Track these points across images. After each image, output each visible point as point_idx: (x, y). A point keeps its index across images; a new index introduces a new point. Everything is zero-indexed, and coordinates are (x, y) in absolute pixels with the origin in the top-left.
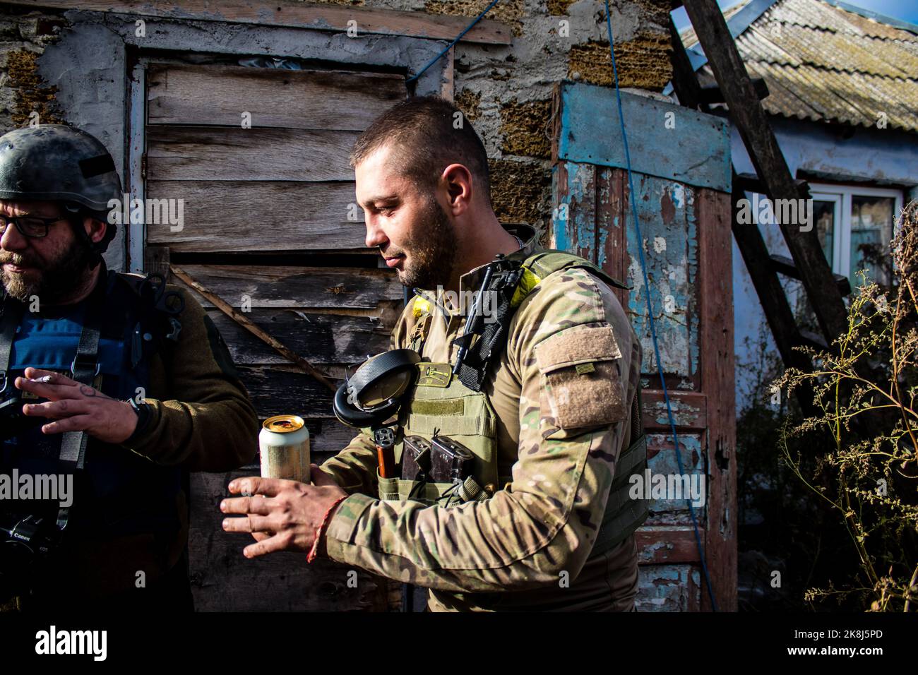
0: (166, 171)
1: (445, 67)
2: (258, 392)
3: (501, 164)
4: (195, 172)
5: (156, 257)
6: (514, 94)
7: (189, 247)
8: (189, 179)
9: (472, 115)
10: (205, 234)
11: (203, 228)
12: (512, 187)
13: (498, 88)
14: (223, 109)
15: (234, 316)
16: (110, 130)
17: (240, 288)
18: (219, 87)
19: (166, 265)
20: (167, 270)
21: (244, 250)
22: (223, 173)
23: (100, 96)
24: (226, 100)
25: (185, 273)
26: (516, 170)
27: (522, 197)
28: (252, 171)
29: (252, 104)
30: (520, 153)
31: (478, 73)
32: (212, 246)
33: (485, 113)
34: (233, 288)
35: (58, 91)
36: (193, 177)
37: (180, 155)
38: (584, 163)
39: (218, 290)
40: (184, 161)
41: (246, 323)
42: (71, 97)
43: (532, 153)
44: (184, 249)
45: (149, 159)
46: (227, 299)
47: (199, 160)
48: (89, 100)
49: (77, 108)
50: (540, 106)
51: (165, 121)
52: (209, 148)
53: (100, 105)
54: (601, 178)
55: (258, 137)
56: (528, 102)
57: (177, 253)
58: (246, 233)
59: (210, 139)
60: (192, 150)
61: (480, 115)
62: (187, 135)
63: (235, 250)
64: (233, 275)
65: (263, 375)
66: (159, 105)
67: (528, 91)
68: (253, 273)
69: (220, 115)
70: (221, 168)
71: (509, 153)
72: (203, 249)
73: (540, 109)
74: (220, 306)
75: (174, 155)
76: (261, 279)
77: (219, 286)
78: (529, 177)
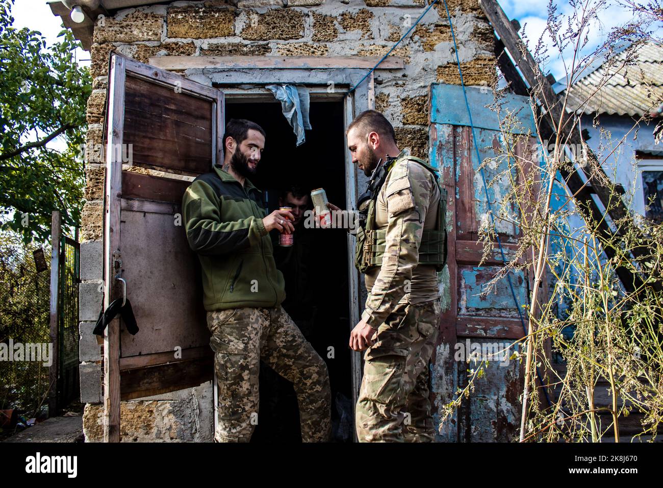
1: (369, 82)
3: (403, 129)
6: (408, 93)
9: (386, 105)
12: (409, 141)
13: (399, 91)
26: (411, 132)
27: (415, 146)
30: (413, 123)
31: (387, 84)
33: (392, 104)
38: (446, 124)
43: (419, 123)
50: (423, 98)
54: (456, 132)
56: (416, 97)
61: (390, 105)
67: (415, 91)
71: (406, 124)
73: (423, 100)
78: (419, 136)
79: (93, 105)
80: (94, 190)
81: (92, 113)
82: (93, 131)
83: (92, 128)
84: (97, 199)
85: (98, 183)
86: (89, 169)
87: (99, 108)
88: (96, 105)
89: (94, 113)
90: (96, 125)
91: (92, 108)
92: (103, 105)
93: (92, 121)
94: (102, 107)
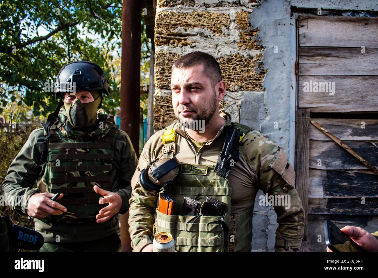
0: (308, 71)
2: (352, 183)
4: (322, 71)
5: (303, 114)
7: (320, 109)
8: (319, 74)
10: (327, 103)
11: (326, 100)
14: (336, 39)
15: (342, 145)
16: (284, 50)
17: (344, 131)
18: (334, 27)
19: (308, 119)
20: (309, 121)
21: (348, 111)
22: (336, 71)
23: (279, 33)
24: (337, 34)
25: (317, 123)
28: (350, 71)
29: (350, 36)
32: (331, 109)
34: (340, 130)
35: (259, 30)
36: (321, 73)
37: (315, 62)
39: (333, 131)
40: (317, 65)
41: (347, 149)
42: (265, 33)
44: (317, 111)
45: (300, 65)
46: (337, 136)
47: (324, 65)
48: (274, 35)
49: (268, 39)
51: (308, 45)
52: (329, 59)
53: (279, 37)
55: (353, 53)
57: (313, 113)
58: (347, 103)
59: (329, 54)
60: (320, 60)
62: (319, 52)
63: (343, 111)
64: (340, 124)
65: (354, 175)
66: (305, 37)
68: (350, 122)
69: (334, 41)
70: (335, 69)
72: (327, 110)
74: (335, 140)
75: (312, 62)
76: (354, 126)
77: (334, 129)
79: (161, 24)
80: (166, 118)
81: (161, 34)
82: (163, 54)
83: (161, 51)
85: (169, 111)
86: (160, 95)
87: (169, 28)
88: (165, 25)
89: (163, 34)
90: (166, 47)
91: (161, 29)
92: (173, 25)
93: (161, 43)
94: (172, 27)
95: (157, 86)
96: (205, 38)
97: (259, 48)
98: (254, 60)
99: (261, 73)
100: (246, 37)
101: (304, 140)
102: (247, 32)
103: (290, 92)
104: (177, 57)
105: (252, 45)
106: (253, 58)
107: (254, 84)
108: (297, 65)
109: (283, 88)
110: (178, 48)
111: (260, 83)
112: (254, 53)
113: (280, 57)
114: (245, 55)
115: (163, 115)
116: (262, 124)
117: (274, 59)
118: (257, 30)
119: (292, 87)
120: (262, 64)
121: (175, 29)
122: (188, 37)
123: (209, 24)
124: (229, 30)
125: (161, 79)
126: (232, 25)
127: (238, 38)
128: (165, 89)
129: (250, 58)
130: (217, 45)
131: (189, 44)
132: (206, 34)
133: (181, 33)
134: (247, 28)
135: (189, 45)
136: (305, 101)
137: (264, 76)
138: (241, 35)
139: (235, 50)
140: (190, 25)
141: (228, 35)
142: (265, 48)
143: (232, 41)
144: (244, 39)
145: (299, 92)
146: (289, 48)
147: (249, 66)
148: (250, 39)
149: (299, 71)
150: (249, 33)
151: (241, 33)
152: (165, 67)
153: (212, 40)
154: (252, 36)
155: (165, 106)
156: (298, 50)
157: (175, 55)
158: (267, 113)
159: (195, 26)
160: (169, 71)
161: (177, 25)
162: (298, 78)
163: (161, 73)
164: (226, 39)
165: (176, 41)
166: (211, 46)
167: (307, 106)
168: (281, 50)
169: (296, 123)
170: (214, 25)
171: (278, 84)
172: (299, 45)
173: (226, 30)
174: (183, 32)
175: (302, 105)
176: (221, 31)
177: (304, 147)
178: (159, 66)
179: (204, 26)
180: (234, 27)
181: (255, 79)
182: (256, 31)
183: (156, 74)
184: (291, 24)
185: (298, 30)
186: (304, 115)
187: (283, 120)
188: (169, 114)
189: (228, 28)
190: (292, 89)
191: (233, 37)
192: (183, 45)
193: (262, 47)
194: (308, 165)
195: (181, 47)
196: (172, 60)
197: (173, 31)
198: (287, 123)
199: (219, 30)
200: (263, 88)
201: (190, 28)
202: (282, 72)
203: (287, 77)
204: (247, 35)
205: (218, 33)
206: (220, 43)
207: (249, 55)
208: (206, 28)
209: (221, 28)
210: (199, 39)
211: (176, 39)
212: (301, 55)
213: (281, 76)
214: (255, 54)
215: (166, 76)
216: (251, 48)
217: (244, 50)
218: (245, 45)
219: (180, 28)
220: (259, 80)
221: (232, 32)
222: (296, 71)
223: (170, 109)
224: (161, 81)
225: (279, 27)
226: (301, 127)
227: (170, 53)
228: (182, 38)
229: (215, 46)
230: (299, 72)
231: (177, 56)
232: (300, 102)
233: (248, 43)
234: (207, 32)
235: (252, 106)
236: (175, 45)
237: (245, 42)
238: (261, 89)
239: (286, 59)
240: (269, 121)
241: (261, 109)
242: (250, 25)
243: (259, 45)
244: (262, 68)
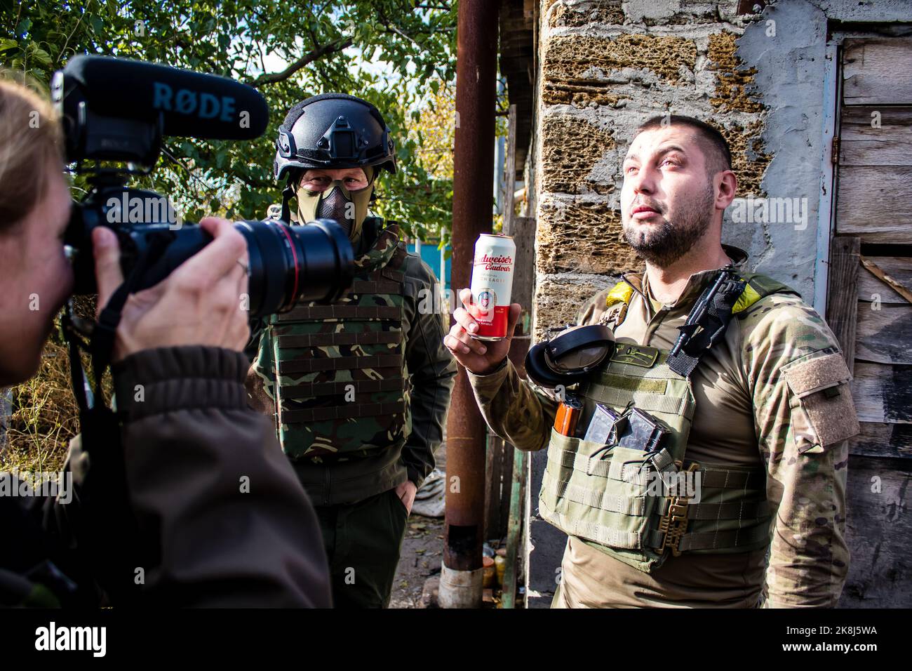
0: (859, 156)
4: (892, 157)
5: (846, 248)
7: (883, 237)
8: (884, 164)
10: (901, 224)
11: (898, 217)
16: (809, 112)
19: (856, 257)
20: (857, 262)
23: (800, 77)
25: (875, 266)
32: (909, 237)
35: (757, 72)
36: (889, 161)
37: (876, 138)
39: (910, 284)
40: (881, 145)
42: (769, 78)
44: (876, 240)
45: (842, 143)
47: (897, 144)
48: (789, 81)
49: (775, 90)
51: (862, 101)
53: (800, 86)
57: (867, 244)
66: (856, 84)
72: (899, 240)
75: (870, 138)
79: (556, 62)
80: (562, 251)
81: (554, 81)
82: (560, 122)
83: (556, 115)
84: (568, 270)
85: (568, 235)
86: (551, 204)
87: (571, 70)
88: (563, 62)
89: (559, 81)
90: (564, 108)
91: (555, 70)
92: (580, 63)
93: (554, 98)
94: (578, 68)
95: (547, 186)
96: (644, 90)
97: (756, 110)
98: (744, 133)
99: (759, 160)
100: (729, 87)
101: (847, 300)
102: (732, 76)
103: (819, 201)
104: (586, 129)
105: (742, 103)
106: (742, 129)
107: (742, 184)
108: (837, 145)
109: (804, 193)
110: (590, 109)
111: (756, 181)
112: (746, 119)
113: (801, 128)
114: (727, 125)
115: (557, 244)
116: (757, 266)
117: (787, 133)
118: (753, 71)
119: (825, 190)
120: (761, 141)
121: (583, 72)
122: (609, 87)
123: (653, 61)
124: (694, 73)
125: (554, 172)
126: (701, 62)
127: (713, 88)
128: (562, 191)
129: (736, 130)
130: (669, 104)
131: (612, 102)
132: (646, 81)
133: (595, 80)
134: (731, 69)
135: (610, 104)
136: (851, 220)
137: (765, 168)
138: (718, 83)
139: (706, 113)
140: (615, 63)
141: (693, 82)
142: (768, 109)
143: (700, 95)
144: (724, 90)
145: (839, 200)
146: (820, 108)
147: (733, 146)
148: (739, 91)
149: (841, 156)
150: (735, 78)
151: (719, 79)
152: (563, 148)
153: (659, 93)
154: (743, 84)
155: (561, 225)
156: (841, 113)
157: (583, 124)
158: (768, 243)
159: (623, 65)
160: (570, 155)
161: (588, 62)
162: (838, 172)
163: (554, 161)
164: (688, 91)
165: (586, 95)
166: (656, 105)
167: (854, 229)
168: (804, 112)
169: (830, 265)
170: (663, 62)
171: (795, 183)
172: (842, 102)
173: (689, 73)
174: (600, 77)
175: (843, 229)
176: (678, 74)
177: (846, 316)
178: (551, 145)
179: (644, 63)
180: (705, 66)
181: (746, 174)
182: (750, 75)
183: (545, 162)
184: (826, 57)
185: (843, 69)
186: (848, 250)
187: (803, 257)
188: (569, 241)
189: (692, 68)
190: (825, 194)
191: (703, 87)
192: (600, 103)
193: (762, 107)
194: (853, 352)
195: (596, 108)
196: (578, 134)
197: (580, 76)
198: (810, 266)
199: (674, 71)
200: (763, 192)
201: (614, 70)
202: (803, 159)
203: (815, 170)
204: (731, 82)
205: (670, 79)
206: (676, 99)
207: (735, 125)
208: (648, 69)
209: (677, 69)
210: (633, 92)
211: (586, 91)
212: (846, 123)
213: (800, 168)
214: (747, 122)
215: (564, 167)
216: (740, 108)
217: (725, 113)
218: (728, 103)
219: (594, 68)
220: (754, 175)
221: (699, 76)
222: (833, 157)
223: (570, 231)
224: (555, 177)
225: (800, 64)
226: (841, 274)
227: (574, 120)
228: (598, 89)
229: (665, 106)
230: (841, 159)
231: (588, 125)
232: (840, 223)
233: (734, 99)
234: (649, 76)
235: (739, 229)
236: (584, 103)
237: (727, 97)
238: (758, 193)
239: (812, 133)
240: (773, 260)
241: (756, 236)
242: (739, 63)
243: (756, 103)
244: (761, 152)
